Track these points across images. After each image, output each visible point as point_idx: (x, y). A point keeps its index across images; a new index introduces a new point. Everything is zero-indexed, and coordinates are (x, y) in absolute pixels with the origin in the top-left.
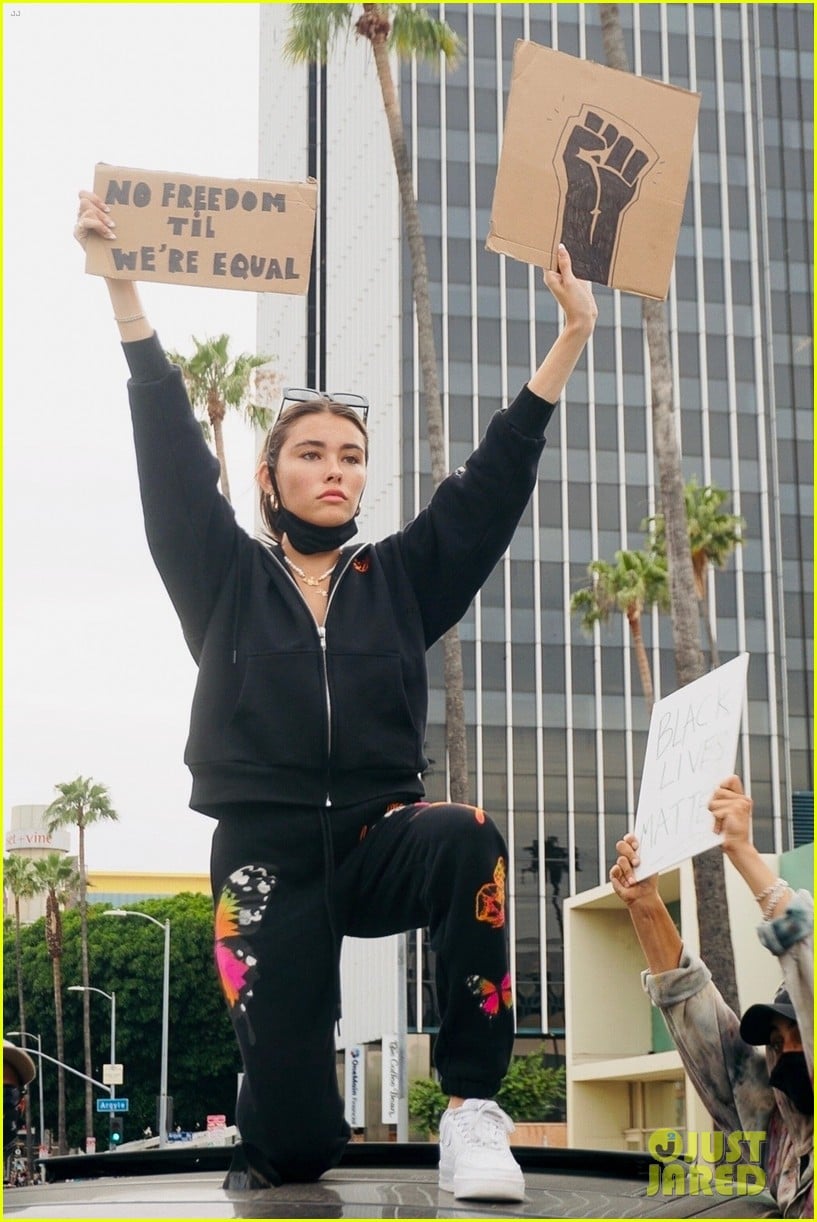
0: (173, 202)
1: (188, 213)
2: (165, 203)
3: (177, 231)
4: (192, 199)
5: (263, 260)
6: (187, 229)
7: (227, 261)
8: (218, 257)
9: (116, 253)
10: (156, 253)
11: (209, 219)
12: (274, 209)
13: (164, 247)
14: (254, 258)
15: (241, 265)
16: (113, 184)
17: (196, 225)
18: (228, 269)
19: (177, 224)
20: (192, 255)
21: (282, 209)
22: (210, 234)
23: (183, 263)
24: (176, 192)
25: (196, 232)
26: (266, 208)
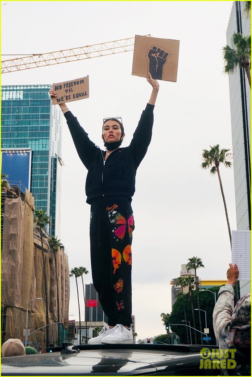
0: (65, 87)
1: (68, 88)
2: (64, 88)
3: (67, 92)
4: (68, 86)
5: (81, 93)
6: (68, 91)
7: (75, 95)
8: (74, 95)
9: (57, 99)
10: (64, 97)
11: (72, 88)
12: (82, 83)
13: (65, 96)
14: (80, 93)
15: (78, 95)
16: (56, 87)
17: (70, 90)
18: (75, 97)
19: (66, 91)
20: (69, 96)
21: (83, 83)
22: (72, 91)
23: (68, 98)
24: (66, 85)
25: (70, 92)
26: (81, 83)
